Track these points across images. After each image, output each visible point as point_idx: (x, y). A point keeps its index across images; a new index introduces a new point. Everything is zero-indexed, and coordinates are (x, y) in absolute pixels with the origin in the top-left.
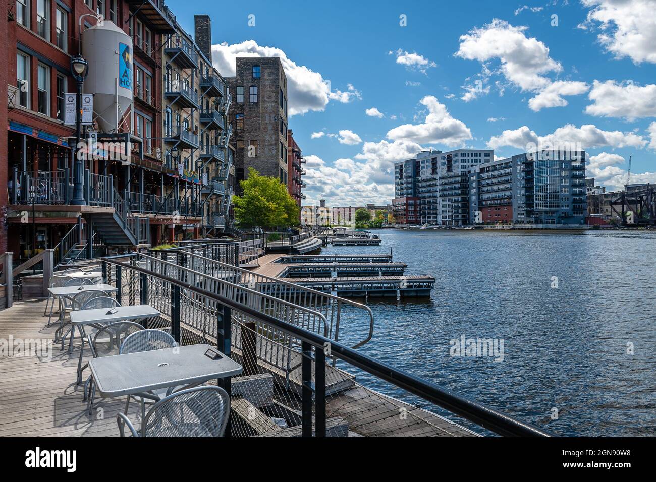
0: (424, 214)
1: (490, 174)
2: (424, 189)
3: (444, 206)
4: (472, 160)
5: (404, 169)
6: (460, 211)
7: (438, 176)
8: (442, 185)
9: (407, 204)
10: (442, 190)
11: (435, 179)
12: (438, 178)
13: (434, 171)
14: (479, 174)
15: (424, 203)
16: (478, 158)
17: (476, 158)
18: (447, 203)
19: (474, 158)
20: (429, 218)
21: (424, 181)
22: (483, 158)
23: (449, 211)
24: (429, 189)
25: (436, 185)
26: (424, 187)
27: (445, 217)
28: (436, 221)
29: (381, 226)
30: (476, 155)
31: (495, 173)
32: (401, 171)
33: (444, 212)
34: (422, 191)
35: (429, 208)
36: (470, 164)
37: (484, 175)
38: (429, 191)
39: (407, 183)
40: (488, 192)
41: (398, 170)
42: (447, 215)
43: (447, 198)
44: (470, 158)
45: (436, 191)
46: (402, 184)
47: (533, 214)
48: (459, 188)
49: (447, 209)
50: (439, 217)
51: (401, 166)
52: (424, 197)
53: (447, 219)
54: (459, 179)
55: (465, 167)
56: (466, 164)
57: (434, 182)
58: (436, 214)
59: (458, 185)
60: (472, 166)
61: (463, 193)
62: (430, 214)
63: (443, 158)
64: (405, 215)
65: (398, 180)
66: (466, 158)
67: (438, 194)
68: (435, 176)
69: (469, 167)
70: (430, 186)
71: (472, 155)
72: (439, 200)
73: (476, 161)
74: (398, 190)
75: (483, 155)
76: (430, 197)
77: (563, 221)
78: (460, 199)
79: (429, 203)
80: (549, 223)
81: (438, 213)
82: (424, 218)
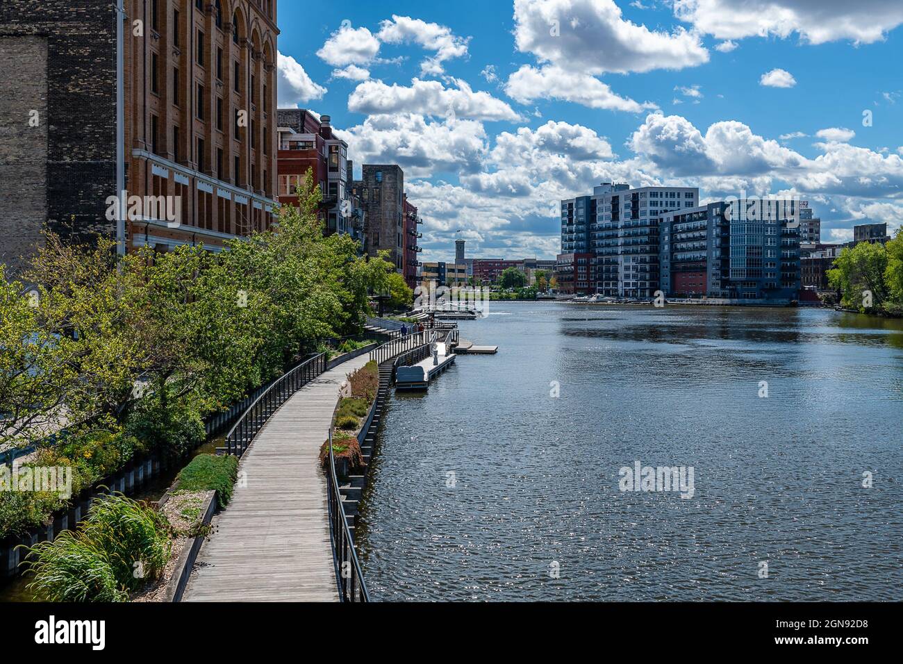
0: (601, 279)
1: (685, 225)
2: (601, 242)
3: (627, 268)
4: (667, 203)
5: (575, 209)
6: (648, 276)
7: (620, 223)
8: (624, 236)
9: (576, 264)
10: (625, 244)
11: (616, 228)
12: (619, 227)
13: (615, 217)
14: (672, 223)
15: (601, 262)
16: (676, 200)
17: (672, 200)
18: (632, 264)
19: (669, 199)
20: (608, 284)
21: (601, 229)
22: (683, 200)
23: (634, 276)
24: (608, 241)
25: (617, 236)
26: (601, 238)
27: (627, 284)
28: (617, 290)
29: (535, 296)
30: (673, 195)
31: (691, 225)
32: (571, 212)
33: (627, 276)
34: (599, 244)
35: (608, 271)
36: (664, 208)
37: (679, 226)
38: (608, 246)
39: (578, 231)
40: (683, 250)
41: (566, 211)
42: (632, 281)
43: (631, 257)
44: (664, 199)
45: (617, 246)
46: (571, 232)
47: (730, 285)
48: (647, 243)
49: (632, 272)
50: (620, 284)
51: (571, 205)
52: (601, 254)
53: (631, 287)
54: (648, 230)
55: (655, 213)
56: (658, 208)
57: (615, 232)
58: (617, 280)
59: (645, 239)
60: (666, 211)
61: (652, 251)
62: (608, 279)
63: (626, 198)
64: (572, 280)
65: (565, 226)
66: (658, 199)
67: (620, 250)
68: (615, 223)
69: (661, 212)
70: (608, 237)
71: (667, 195)
72: (621, 259)
73: (672, 204)
74: (566, 241)
75: (683, 195)
76: (609, 254)
77: (766, 295)
78: (648, 259)
79: (608, 262)
80: (748, 298)
81: (619, 278)
82: (601, 285)
